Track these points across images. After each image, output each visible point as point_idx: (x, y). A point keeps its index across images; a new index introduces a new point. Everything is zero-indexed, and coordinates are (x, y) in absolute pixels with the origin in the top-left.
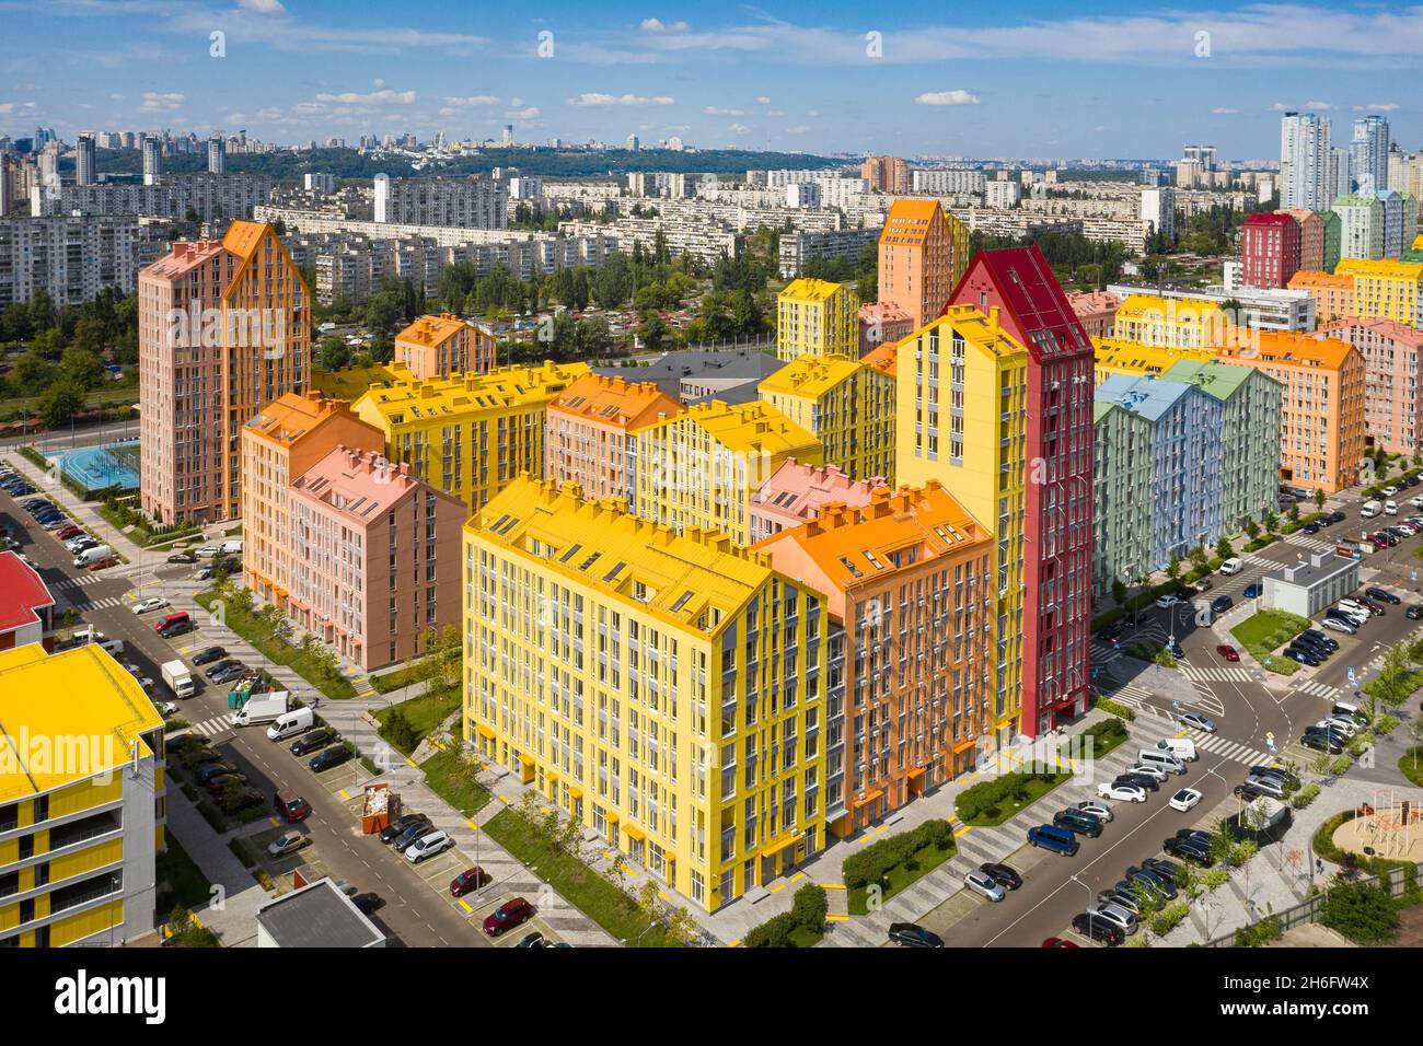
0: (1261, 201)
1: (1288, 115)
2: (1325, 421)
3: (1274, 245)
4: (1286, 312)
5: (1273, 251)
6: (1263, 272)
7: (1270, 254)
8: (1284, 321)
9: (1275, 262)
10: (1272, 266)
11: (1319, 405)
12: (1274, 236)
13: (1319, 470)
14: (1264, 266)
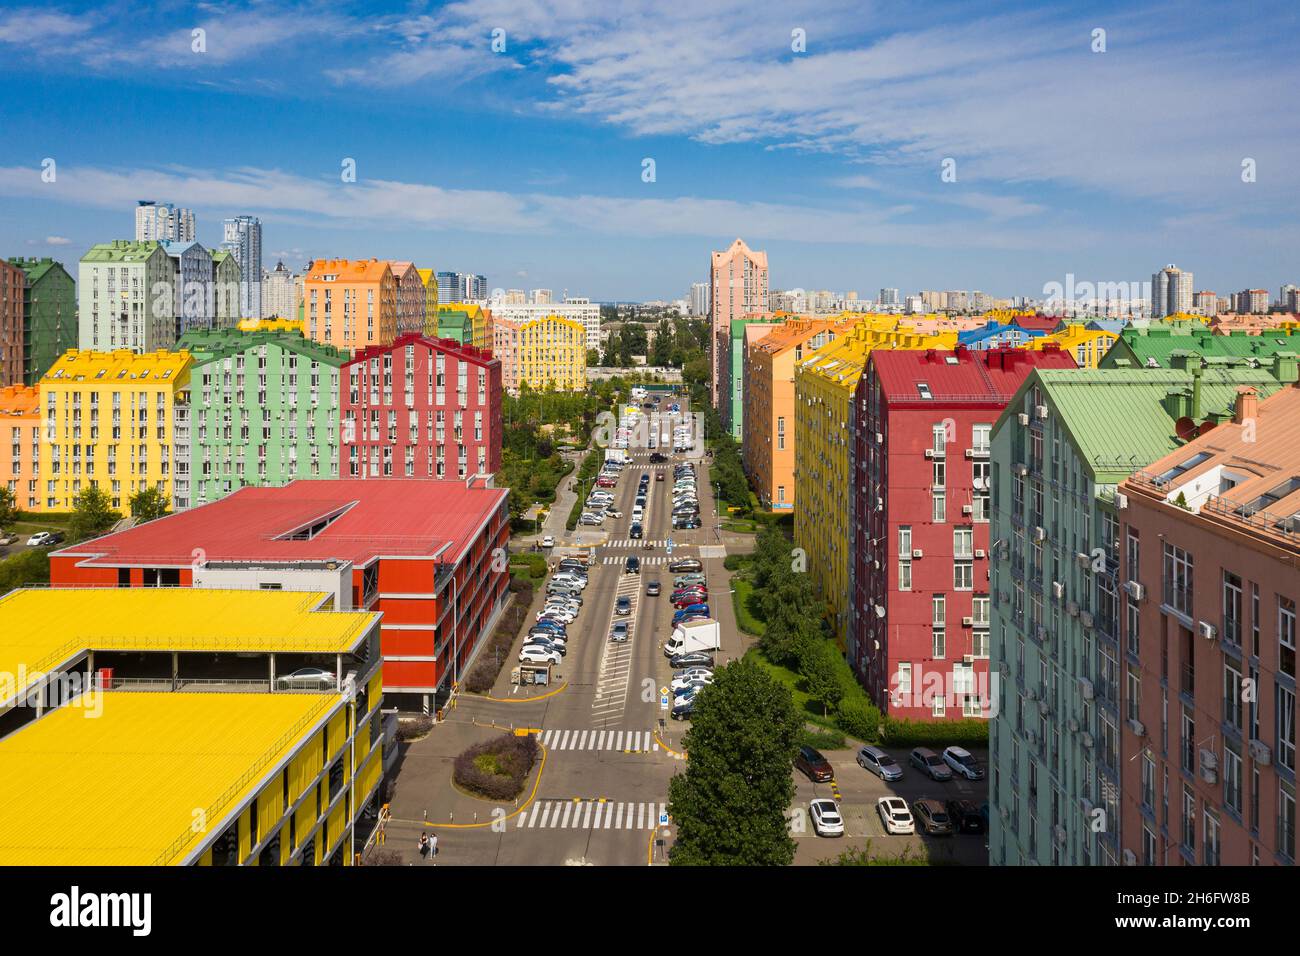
1: (143, 204)
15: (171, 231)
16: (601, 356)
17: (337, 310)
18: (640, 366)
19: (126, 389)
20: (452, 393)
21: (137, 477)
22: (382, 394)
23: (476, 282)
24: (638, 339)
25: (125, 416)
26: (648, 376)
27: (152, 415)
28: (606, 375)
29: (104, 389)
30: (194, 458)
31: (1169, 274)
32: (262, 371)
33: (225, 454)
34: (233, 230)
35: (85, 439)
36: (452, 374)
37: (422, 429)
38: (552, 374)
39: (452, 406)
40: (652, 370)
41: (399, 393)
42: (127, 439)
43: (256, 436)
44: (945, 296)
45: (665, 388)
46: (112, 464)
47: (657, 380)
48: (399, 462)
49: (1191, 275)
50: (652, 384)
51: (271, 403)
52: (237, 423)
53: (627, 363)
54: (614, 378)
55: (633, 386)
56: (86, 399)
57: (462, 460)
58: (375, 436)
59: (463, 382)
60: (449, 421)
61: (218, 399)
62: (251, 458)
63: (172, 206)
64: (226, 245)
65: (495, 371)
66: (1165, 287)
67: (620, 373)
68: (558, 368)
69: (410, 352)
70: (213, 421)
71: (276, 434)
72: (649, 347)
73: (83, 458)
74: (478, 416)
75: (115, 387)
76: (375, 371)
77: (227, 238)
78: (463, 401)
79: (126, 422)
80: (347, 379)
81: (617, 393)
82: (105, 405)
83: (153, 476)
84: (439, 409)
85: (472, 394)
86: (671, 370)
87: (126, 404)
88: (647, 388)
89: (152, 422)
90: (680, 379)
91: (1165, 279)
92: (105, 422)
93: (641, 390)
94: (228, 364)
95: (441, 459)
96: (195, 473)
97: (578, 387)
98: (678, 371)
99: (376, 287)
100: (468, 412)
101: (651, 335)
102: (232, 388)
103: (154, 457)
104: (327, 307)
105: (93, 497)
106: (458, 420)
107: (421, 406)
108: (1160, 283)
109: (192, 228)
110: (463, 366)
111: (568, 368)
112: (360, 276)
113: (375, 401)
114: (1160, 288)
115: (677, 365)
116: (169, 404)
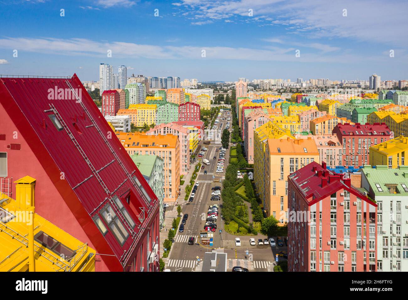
0: (92, 91)
1: (101, 64)
2: (170, 171)
3: (112, 101)
4: (122, 123)
5: (112, 103)
6: (109, 110)
7: (111, 104)
8: (122, 127)
9: (113, 107)
10: (111, 108)
11: (168, 164)
12: (112, 98)
13: (169, 192)
14: (109, 108)
15: (108, 71)
16: (213, 102)
17: (173, 97)
18: (222, 104)
19: (149, 110)
20: (194, 110)
21: (151, 122)
22: (184, 111)
23: (178, 79)
24: (222, 98)
25: (149, 113)
26: (224, 106)
27: (152, 113)
28: (215, 106)
29: (146, 110)
30: (158, 120)
31: (374, 76)
32: (168, 107)
33: (163, 119)
34: (121, 69)
35: (143, 117)
36: (194, 108)
37: (190, 115)
38: (204, 106)
39: (194, 112)
40: (225, 105)
41: (187, 110)
42: (149, 117)
43: (167, 117)
44: (317, 81)
45: (227, 109)
46: (147, 120)
47: (226, 107)
48: (187, 120)
49: (380, 77)
50: (225, 109)
51: (169, 112)
52: (164, 114)
53: (219, 103)
54: (216, 107)
55: (220, 109)
56: (143, 111)
57: (196, 120)
58: (183, 116)
59: (196, 109)
60: (194, 114)
61: (161, 111)
62: (166, 119)
63: (108, 64)
64: (119, 73)
65: (200, 107)
66: (373, 80)
67: (218, 106)
68: (205, 105)
69: (188, 105)
70: (161, 114)
71: (169, 116)
72: (225, 99)
73: (143, 119)
74: (198, 114)
75: (147, 110)
76: (183, 107)
77: (119, 71)
78: (196, 111)
79: (149, 114)
80: (179, 108)
81: (217, 110)
82: (146, 112)
83: (153, 122)
84: (192, 113)
85: (197, 110)
86: (229, 105)
87: (149, 112)
88: (223, 109)
89: (152, 114)
90: (231, 107)
91: (373, 78)
92: (146, 114)
93: (222, 110)
94: (163, 106)
95: (193, 120)
96: (158, 121)
97: (209, 109)
98: (230, 105)
99: (179, 93)
100: (196, 113)
101: (225, 96)
102: (163, 110)
103: (153, 119)
104: (171, 97)
105: (145, 125)
106: (195, 114)
107: (190, 112)
108: (371, 79)
109: (112, 69)
110: (196, 107)
111: (207, 105)
112: (176, 92)
113: (183, 111)
114: (371, 81)
115: (230, 104)
116: (155, 112)
